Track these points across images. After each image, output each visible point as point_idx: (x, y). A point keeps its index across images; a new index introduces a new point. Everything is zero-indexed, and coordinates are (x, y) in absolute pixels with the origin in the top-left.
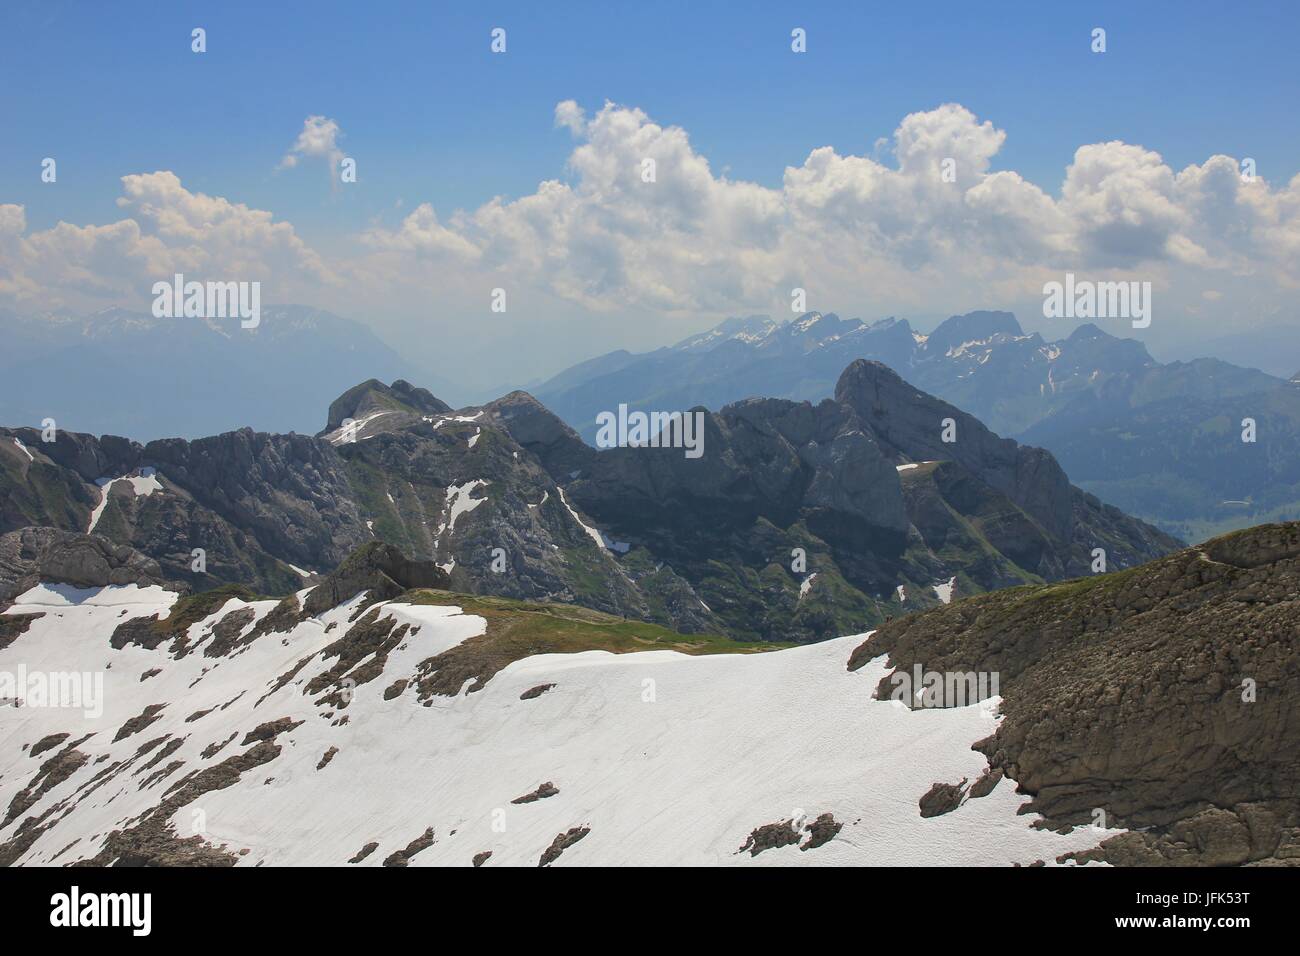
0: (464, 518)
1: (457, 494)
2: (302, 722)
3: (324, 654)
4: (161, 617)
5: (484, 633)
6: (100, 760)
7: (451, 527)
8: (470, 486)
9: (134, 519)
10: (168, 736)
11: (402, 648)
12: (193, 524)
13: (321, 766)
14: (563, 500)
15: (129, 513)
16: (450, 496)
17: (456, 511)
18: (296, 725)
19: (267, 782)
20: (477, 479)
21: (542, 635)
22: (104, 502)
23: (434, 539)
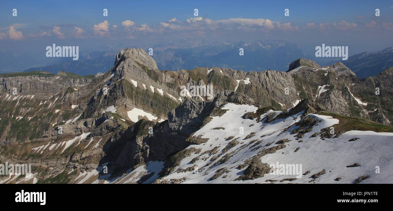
0: (322, 94)
1: (321, 88)
2: (291, 140)
3: (296, 125)
4: (254, 113)
5: (339, 123)
6: (242, 143)
7: (319, 96)
8: (324, 86)
9: (244, 90)
10: (257, 140)
11: (317, 125)
12: (257, 91)
13: (295, 151)
14: (349, 91)
15: (243, 88)
16: (319, 88)
17: (320, 92)
18: (289, 141)
19: (283, 153)
20: (326, 84)
21: (355, 125)
22: (238, 86)
23: (314, 98)
